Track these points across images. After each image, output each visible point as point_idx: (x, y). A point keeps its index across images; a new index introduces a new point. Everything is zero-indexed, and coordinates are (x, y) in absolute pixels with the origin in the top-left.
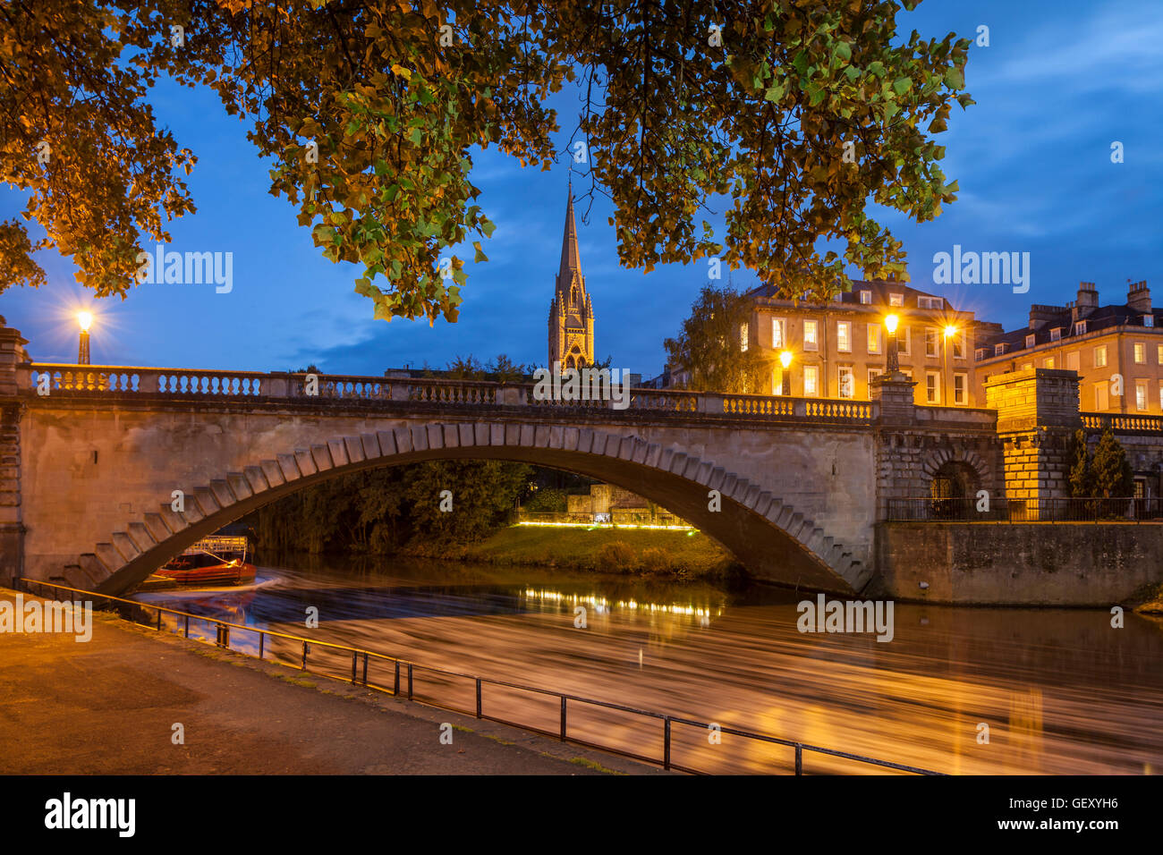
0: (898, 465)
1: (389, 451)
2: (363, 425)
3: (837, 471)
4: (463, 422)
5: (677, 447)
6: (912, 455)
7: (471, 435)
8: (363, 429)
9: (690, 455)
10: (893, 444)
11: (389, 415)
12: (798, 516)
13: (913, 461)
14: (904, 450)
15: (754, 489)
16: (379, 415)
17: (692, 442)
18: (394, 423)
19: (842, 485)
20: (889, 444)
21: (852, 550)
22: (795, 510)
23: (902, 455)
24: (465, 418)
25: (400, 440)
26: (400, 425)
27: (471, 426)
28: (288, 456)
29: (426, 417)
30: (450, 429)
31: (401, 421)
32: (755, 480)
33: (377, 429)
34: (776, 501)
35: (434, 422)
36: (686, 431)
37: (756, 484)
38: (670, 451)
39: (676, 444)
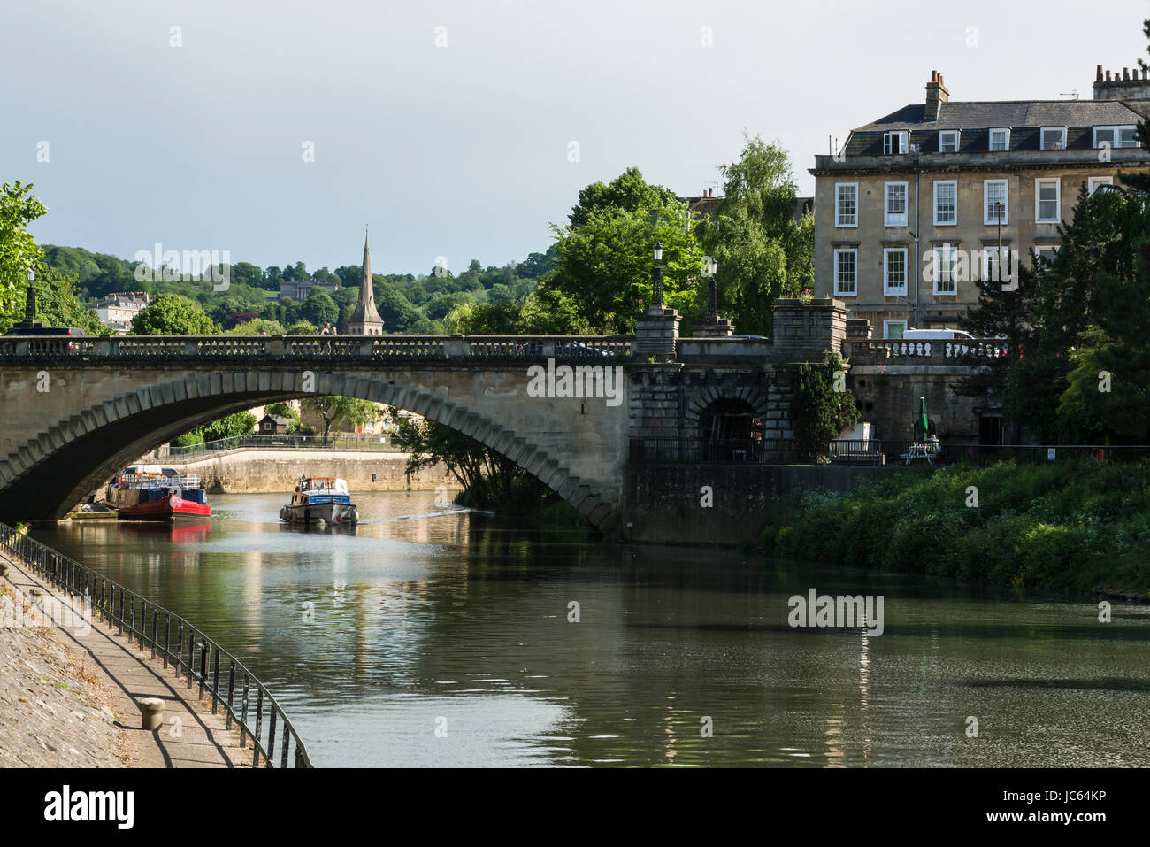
0: (649, 404)
1: (181, 397)
2: (162, 376)
3: (586, 410)
4: (236, 371)
5: (422, 389)
6: (666, 393)
7: (243, 383)
8: (163, 379)
9: (435, 396)
10: (646, 383)
11: (180, 368)
12: (542, 456)
13: (666, 400)
14: (657, 388)
15: (496, 429)
16: (174, 368)
17: (436, 384)
18: (185, 374)
19: (591, 424)
20: (641, 382)
21: (601, 490)
22: (538, 450)
23: (654, 393)
24: (238, 368)
25: (189, 387)
26: (190, 376)
27: (243, 374)
28: (109, 403)
29: (208, 368)
30: (227, 376)
31: (191, 372)
32: (498, 420)
33: (173, 379)
34: (519, 441)
35: (215, 372)
36: (431, 374)
37: (499, 422)
38: (413, 393)
39: (421, 386)
